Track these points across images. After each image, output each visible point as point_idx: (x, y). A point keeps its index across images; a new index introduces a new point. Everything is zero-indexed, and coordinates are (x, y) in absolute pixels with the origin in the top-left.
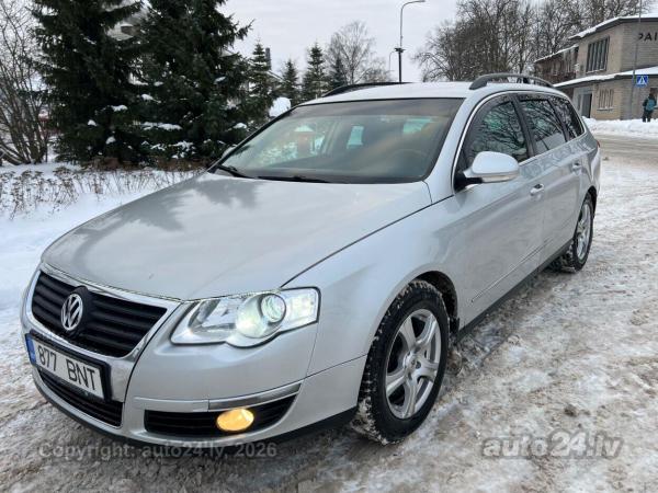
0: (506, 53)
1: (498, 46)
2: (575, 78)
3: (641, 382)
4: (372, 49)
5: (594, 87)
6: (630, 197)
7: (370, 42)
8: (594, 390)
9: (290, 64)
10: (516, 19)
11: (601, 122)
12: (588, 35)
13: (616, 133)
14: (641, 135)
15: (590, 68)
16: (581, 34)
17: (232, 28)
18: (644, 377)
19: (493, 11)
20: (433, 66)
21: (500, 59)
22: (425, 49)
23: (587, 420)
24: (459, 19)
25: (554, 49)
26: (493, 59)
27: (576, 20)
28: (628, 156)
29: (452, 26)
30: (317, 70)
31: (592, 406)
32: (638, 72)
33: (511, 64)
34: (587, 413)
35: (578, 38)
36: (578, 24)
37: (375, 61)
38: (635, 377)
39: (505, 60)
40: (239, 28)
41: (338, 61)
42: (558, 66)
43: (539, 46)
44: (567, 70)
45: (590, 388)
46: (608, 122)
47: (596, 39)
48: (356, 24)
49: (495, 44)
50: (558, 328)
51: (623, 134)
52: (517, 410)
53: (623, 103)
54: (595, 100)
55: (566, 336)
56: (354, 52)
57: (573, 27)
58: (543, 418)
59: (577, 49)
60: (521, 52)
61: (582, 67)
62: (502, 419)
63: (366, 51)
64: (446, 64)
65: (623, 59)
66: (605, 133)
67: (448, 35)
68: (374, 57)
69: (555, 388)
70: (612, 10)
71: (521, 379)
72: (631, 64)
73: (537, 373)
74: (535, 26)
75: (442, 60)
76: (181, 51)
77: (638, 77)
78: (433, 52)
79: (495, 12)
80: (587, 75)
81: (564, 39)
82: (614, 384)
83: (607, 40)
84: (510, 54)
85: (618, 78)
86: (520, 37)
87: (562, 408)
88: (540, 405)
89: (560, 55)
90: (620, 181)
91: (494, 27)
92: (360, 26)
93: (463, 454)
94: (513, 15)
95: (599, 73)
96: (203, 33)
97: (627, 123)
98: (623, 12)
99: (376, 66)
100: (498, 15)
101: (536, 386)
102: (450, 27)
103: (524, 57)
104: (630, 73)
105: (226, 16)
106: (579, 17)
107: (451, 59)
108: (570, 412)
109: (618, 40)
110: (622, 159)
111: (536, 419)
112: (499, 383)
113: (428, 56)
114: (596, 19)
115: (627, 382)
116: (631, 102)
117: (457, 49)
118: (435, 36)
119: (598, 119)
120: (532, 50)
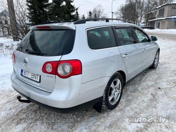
0: (138, 12)
1: (136, 11)
2: (156, 19)
3: (173, 84)
4: (103, 11)
5: (160, 21)
6: (170, 48)
7: (103, 10)
8: (164, 85)
9: (84, 16)
10: (140, 3)
11: (162, 30)
12: (159, 8)
13: (166, 33)
14: (172, 33)
15: (159, 16)
16: (157, 7)
17: (74, 8)
18: (174, 83)
19: (134, 1)
20: (119, 16)
21: (136, 14)
22: (117, 11)
23: (163, 90)
24: (126, 4)
25: (150, 11)
26: (134, 14)
27: (156, 3)
28: (170, 38)
29: (124, 6)
30: (91, 17)
31: (164, 87)
32: (172, 17)
33: (139, 15)
34: (163, 89)
35: (157, 8)
36: (156, 5)
37: (104, 15)
38: (172, 83)
39: (137, 14)
40: (76, 8)
41: (95, 15)
42: (151, 16)
43: (146, 10)
44: (153, 17)
45: (163, 85)
46: (164, 30)
47: (161, 9)
48: (100, 5)
49: (135, 10)
50: (156, 74)
51: (168, 33)
52: (149, 88)
53: (168, 25)
54: (161, 24)
55: (157, 76)
56: (99, 12)
57: (155, 5)
58: (154, 89)
59: (156, 11)
60: (141, 12)
61: (157, 16)
62: (146, 89)
63: (102, 12)
64: (122, 15)
65: (168, 14)
66: (163, 32)
67: (123, 8)
68: (104, 13)
69: (156, 85)
70: (165, 1)
71: (149, 83)
72: (170, 15)
73: (152, 82)
74: (145, 5)
75: (121, 14)
76: (63, 14)
77: (172, 18)
78: (119, 12)
79: (135, 2)
80: (159, 18)
81: (153, 8)
82: (168, 84)
83: (164, 9)
84: (139, 12)
85: (167, 19)
86: (141, 8)
87: (158, 88)
88: (153, 87)
89: (152, 13)
90: (168, 44)
91: (135, 6)
92: (101, 6)
93: (139, 95)
94: (140, 2)
95: (162, 17)
96: (68, 9)
97: (169, 30)
98: (168, 2)
99: (105, 16)
100: (136, 3)
101: (152, 84)
102: (123, 6)
103: (142, 13)
104: (170, 17)
105: (73, 5)
106: (157, 3)
107: (123, 14)
108: (159, 88)
109: (167, 9)
110: (168, 39)
111: (153, 89)
112: (144, 84)
113: (118, 13)
114: (161, 4)
115: (170, 84)
116: (170, 24)
117: (125, 11)
118: (120, 8)
119: (161, 29)
120: (145, 11)
